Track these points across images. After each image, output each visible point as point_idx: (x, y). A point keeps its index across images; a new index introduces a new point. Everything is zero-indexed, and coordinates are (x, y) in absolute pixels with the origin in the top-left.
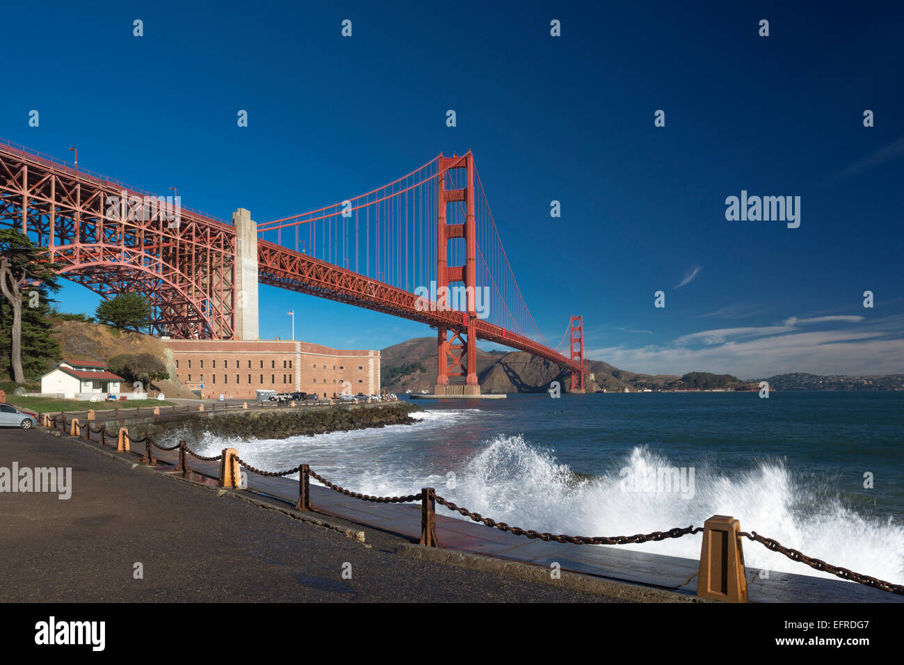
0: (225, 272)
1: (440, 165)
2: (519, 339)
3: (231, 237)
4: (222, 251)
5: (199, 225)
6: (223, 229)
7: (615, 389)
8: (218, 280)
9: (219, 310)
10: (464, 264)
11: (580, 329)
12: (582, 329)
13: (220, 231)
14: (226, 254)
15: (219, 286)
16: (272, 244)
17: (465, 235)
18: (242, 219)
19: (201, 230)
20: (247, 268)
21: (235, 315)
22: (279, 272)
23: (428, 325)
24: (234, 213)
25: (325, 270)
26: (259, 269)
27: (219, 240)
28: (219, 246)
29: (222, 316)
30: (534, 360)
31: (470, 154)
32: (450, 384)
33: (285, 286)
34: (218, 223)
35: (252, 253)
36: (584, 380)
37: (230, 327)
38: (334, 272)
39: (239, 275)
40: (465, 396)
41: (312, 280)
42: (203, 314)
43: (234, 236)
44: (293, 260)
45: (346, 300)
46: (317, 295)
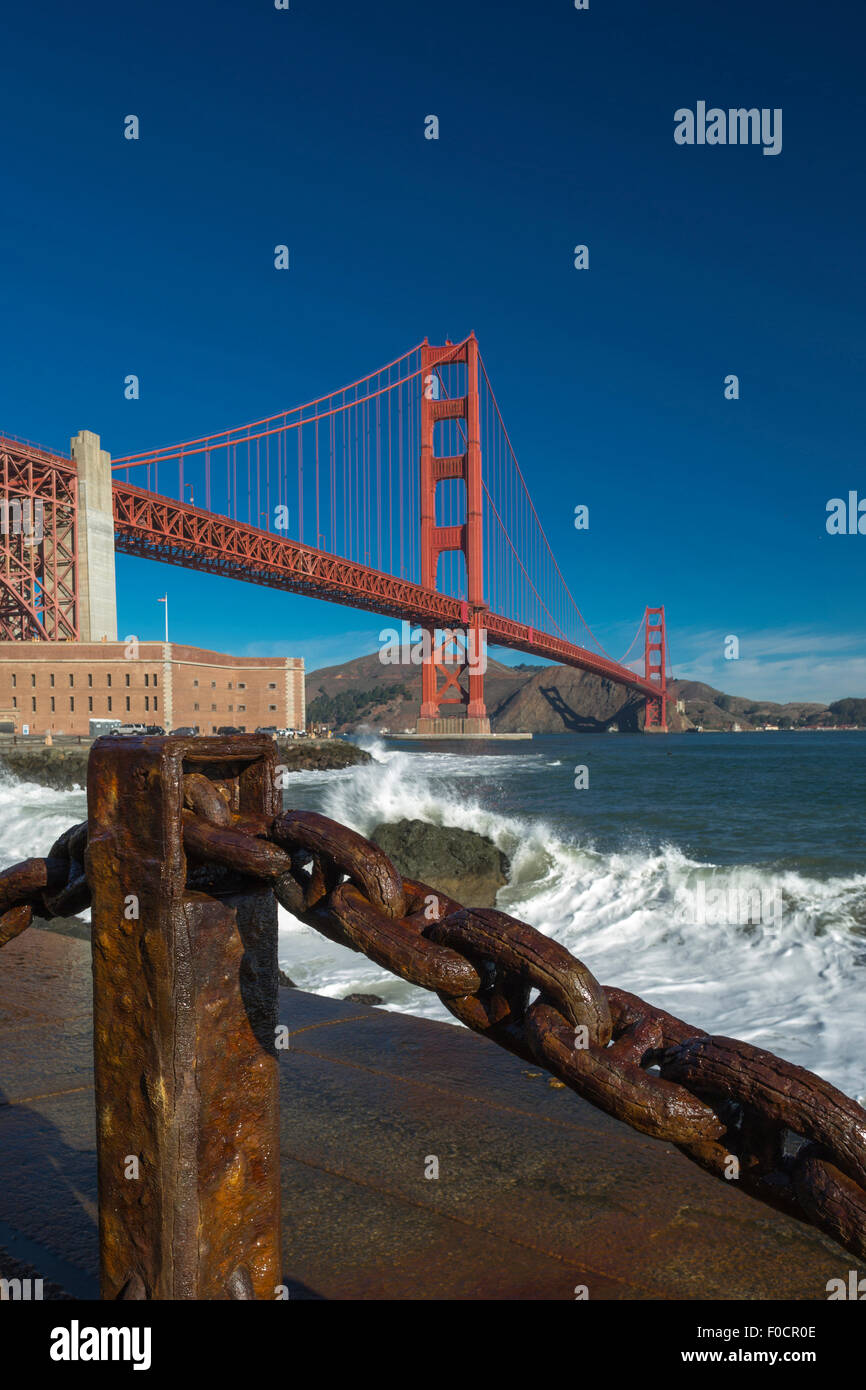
0: (60, 536)
1: (423, 359)
2: (559, 644)
3: (69, 478)
4: (55, 501)
5: (16, 458)
6: (54, 463)
7: (718, 725)
8: (51, 548)
9: (52, 597)
10: (465, 522)
11: (661, 629)
12: (665, 628)
13: (50, 468)
14: (62, 506)
15: (52, 558)
16: (138, 490)
17: (465, 474)
18: (86, 448)
19: (18, 466)
20: (95, 528)
21: (79, 605)
22: (151, 535)
24: (73, 439)
25: (228, 531)
26: (118, 530)
27: (50, 483)
28: (50, 494)
29: (57, 605)
30: (586, 680)
31: (471, 340)
32: (441, 717)
33: (166, 559)
34: (44, 454)
35: (104, 503)
36: (667, 711)
37: (72, 625)
38: (243, 534)
39: (84, 539)
40: (466, 736)
41: (207, 548)
42: (25, 603)
43: (72, 476)
44: (173, 516)
45: (266, 580)
46: (219, 573)
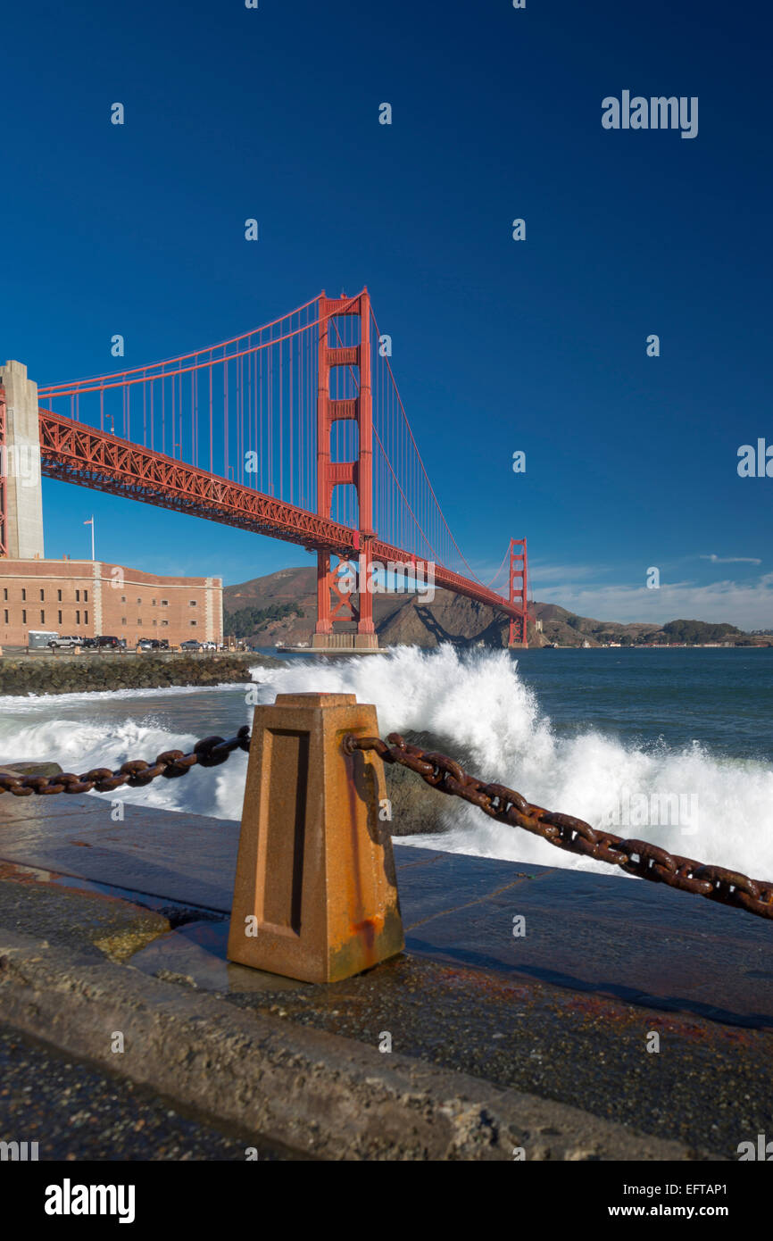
1: (321, 310)
7: (570, 642)
10: (357, 459)
11: (523, 557)
12: (526, 558)
16: (62, 418)
17: (357, 416)
18: (14, 377)
21: (6, 523)
22: (74, 461)
23: (304, 548)
25: (146, 460)
26: (43, 455)
30: (458, 602)
31: (364, 294)
32: (335, 633)
33: (86, 484)
35: (30, 429)
36: (528, 630)
40: (356, 649)
41: (127, 475)
44: (95, 444)
45: (178, 506)
46: (136, 498)
